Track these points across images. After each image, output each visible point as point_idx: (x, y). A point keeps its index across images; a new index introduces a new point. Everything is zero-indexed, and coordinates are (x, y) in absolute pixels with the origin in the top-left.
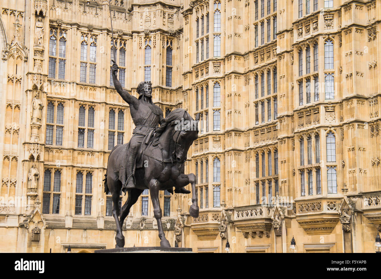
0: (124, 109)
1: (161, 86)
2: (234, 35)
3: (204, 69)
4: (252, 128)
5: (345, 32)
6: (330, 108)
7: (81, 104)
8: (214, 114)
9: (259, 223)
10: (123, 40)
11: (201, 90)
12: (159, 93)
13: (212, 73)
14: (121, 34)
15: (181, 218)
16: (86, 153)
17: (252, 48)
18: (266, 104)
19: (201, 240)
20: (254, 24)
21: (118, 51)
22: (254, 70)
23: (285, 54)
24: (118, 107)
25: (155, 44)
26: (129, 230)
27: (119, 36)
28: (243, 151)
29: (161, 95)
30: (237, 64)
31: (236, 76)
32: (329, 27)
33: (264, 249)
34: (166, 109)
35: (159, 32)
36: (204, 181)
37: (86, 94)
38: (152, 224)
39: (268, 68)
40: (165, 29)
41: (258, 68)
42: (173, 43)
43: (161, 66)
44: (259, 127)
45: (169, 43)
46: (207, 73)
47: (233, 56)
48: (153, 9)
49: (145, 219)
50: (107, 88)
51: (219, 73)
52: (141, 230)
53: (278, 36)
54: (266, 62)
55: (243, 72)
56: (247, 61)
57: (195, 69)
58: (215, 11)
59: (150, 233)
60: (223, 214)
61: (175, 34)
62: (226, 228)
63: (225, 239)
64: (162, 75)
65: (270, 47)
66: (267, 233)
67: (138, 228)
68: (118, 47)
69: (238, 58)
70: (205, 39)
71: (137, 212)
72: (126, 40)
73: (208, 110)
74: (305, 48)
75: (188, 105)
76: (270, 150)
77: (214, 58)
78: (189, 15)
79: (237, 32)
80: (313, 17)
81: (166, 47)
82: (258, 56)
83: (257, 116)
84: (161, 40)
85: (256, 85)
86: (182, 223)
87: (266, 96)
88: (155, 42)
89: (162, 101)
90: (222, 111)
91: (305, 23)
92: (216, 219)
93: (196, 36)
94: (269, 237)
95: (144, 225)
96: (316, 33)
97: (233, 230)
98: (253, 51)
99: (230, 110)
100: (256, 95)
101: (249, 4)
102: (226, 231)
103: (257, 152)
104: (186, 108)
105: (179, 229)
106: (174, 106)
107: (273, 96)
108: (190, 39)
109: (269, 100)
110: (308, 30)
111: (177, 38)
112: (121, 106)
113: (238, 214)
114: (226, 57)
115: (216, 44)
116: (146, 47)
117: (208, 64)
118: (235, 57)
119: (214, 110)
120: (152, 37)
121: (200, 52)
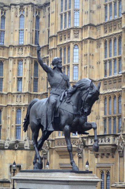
0: (3, 61)
1: (31, 44)
2: (90, 11)
3: (67, 34)
4: (102, 79)
8: (74, 68)
9: (107, 148)
10: (4, 10)
11: (64, 50)
12: (30, 50)
13: (72, 38)
15: (47, 143)
17: (103, 21)
18: (113, 62)
19: (62, 158)
20: (104, 5)
22: (104, 38)
25: (27, 14)
26: (6, 149)
27: (1, 7)
29: (31, 51)
30: (91, 33)
31: (90, 41)
33: (110, 165)
34: (34, 61)
35: (31, 5)
38: (24, 145)
39: (115, 37)
42: (40, 13)
43: (32, 30)
44: (107, 79)
45: (38, 13)
46: (69, 37)
47: (89, 27)
49: (19, 142)
51: (78, 38)
52: (16, 150)
53: (123, 15)
54: (113, 33)
55: (96, 38)
56: (99, 31)
57: (60, 34)
59: (22, 152)
60: (80, 141)
62: (82, 151)
63: (81, 158)
64: (32, 37)
65: (116, 22)
66: (112, 155)
67: (13, 148)
69: (92, 28)
70: (68, 13)
71: (12, 137)
72: (6, 10)
73: (69, 65)
76: (115, 95)
77: (74, 27)
79: (92, 9)
81: (35, 16)
82: (107, 28)
83: (106, 71)
84: (32, 11)
85: (106, 48)
86: (48, 146)
87: (113, 57)
88: (27, 13)
89: (32, 56)
90: (79, 66)
93: (60, 10)
94: (114, 157)
95: (18, 146)
97: (87, 152)
98: (103, 24)
99: (86, 66)
100: (105, 56)
102: (81, 153)
103: (106, 97)
107: (118, 57)
108: (55, 12)
109: (115, 59)
111: (43, 9)
112: (1, 58)
113: (91, 141)
114: (83, 27)
115: (75, 17)
116: (21, 15)
117: (70, 31)
118: (90, 27)
119: (73, 65)
120: (25, 9)
121: (63, 22)
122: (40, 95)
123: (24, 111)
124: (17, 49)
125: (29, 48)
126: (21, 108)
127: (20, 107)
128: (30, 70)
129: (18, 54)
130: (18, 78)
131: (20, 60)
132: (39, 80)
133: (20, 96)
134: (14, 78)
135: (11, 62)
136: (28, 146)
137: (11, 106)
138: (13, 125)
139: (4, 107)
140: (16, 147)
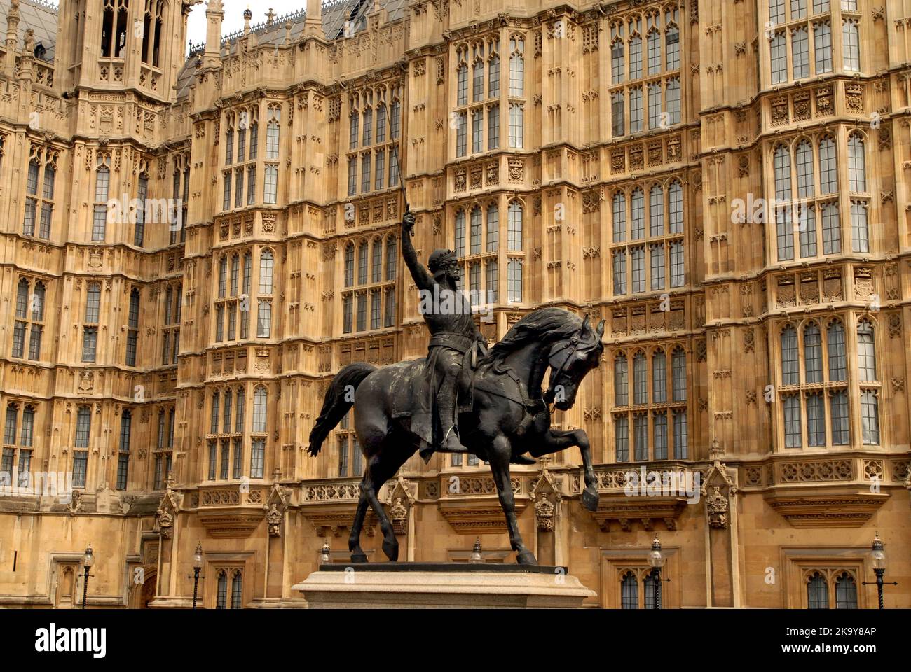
0: (47, 281)
1: (126, 243)
2: (310, 169)
3: (242, 222)
4: (337, 337)
5: (547, 192)
6: (516, 318)
8: (261, 307)
10: (53, 150)
11: (234, 260)
12: (123, 258)
13: (258, 232)
14: (51, 137)
15: (175, 496)
17: (343, 196)
18: (369, 298)
19: (215, 537)
20: (347, 155)
21: (42, 171)
22: (347, 236)
23: (424, 215)
25: (117, 164)
26: (47, 514)
27: (47, 141)
28: (314, 378)
29: (125, 262)
31: (309, 242)
32: (516, 181)
34: (132, 287)
35: (129, 144)
36: (233, 429)
38: (95, 503)
39: (377, 236)
40: (141, 140)
41: (357, 233)
42: (151, 167)
44: (354, 339)
45: (145, 165)
46: (249, 230)
47: (306, 207)
48: (118, 100)
49: (81, 494)
50: (18, 237)
51: (272, 233)
52: (73, 515)
53: (409, 182)
54: (373, 225)
55: (319, 237)
56: (331, 218)
57: (221, 221)
58: (270, 122)
59: (89, 522)
60: (275, 492)
61: (157, 150)
62: (283, 517)
63: (279, 537)
64: (129, 225)
65: (382, 200)
67: (65, 511)
68: (43, 161)
69: (314, 212)
70: (246, 169)
72: (59, 151)
73: (248, 299)
74: (470, 210)
75: (196, 285)
77: (265, 206)
78: (207, 122)
79: (314, 164)
80: (487, 160)
81: (138, 173)
82: (354, 212)
84: (130, 159)
85: (348, 262)
86: (174, 505)
87: (370, 284)
88: (118, 162)
89: (127, 273)
90: (275, 302)
91: (472, 167)
92: (254, 501)
93: (224, 161)
95: (79, 505)
96: (493, 188)
97: (293, 520)
99: (296, 303)
100: (347, 280)
101: (338, 118)
102: (281, 524)
104: (192, 291)
105: (168, 515)
106: (147, 283)
107: (384, 286)
108: (206, 166)
109: (375, 291)
110: (476, 179)
111: (159, 158)
112: (41, 274)
113: (310, 493)
114: (290, 206)
115: (268, 181)
116: (99, 167)
117: (253, 214)
118: (310, 208)
119: (259, 299)
120: (114, 152)
121: (233, 191)
122: (141, 374)
123: (98, 413)
124: (87, 252)
125: (119, 252)
126: (91, 405)
127: (89, 402)
129: (89, 265)
130: (86, 328)
131: (94, 282)
132: (139, 335)
133: (90, 373)
134: (76, 327)
135: (69, 285)
136: (108, 505)
137: (65, 399)
138: (65, 448)
139: (43, 402)
140: (74, 506)
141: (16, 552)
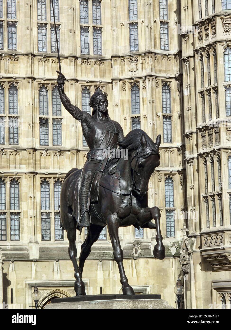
1: (153, 50)
7: (41, 84)
12: (151, 61)
16: (52, 154)
24: (93, 84)
29: (153, 64)
34: (162, 82)
37: (48, 68)
38: (150, 249)
43: (152, 22)
49: (141, 243)
50: (76, 58)
59: (147, 263)
64: (155, 35)
67: (130, 256)
71: (128, 233)
89: (156, 73)
95: (139, 251)
106: (173, 78)
112: (97, 82)
122: (176, 149)
124: (127, 61)
125: (149, 57)
128: (153, 102)
129: (129, 70)
130: (132, 118)
131: (134, 83)
134: (125, 119)
135: (117, 88)
140: (136, 252)
141: (101, 288)
